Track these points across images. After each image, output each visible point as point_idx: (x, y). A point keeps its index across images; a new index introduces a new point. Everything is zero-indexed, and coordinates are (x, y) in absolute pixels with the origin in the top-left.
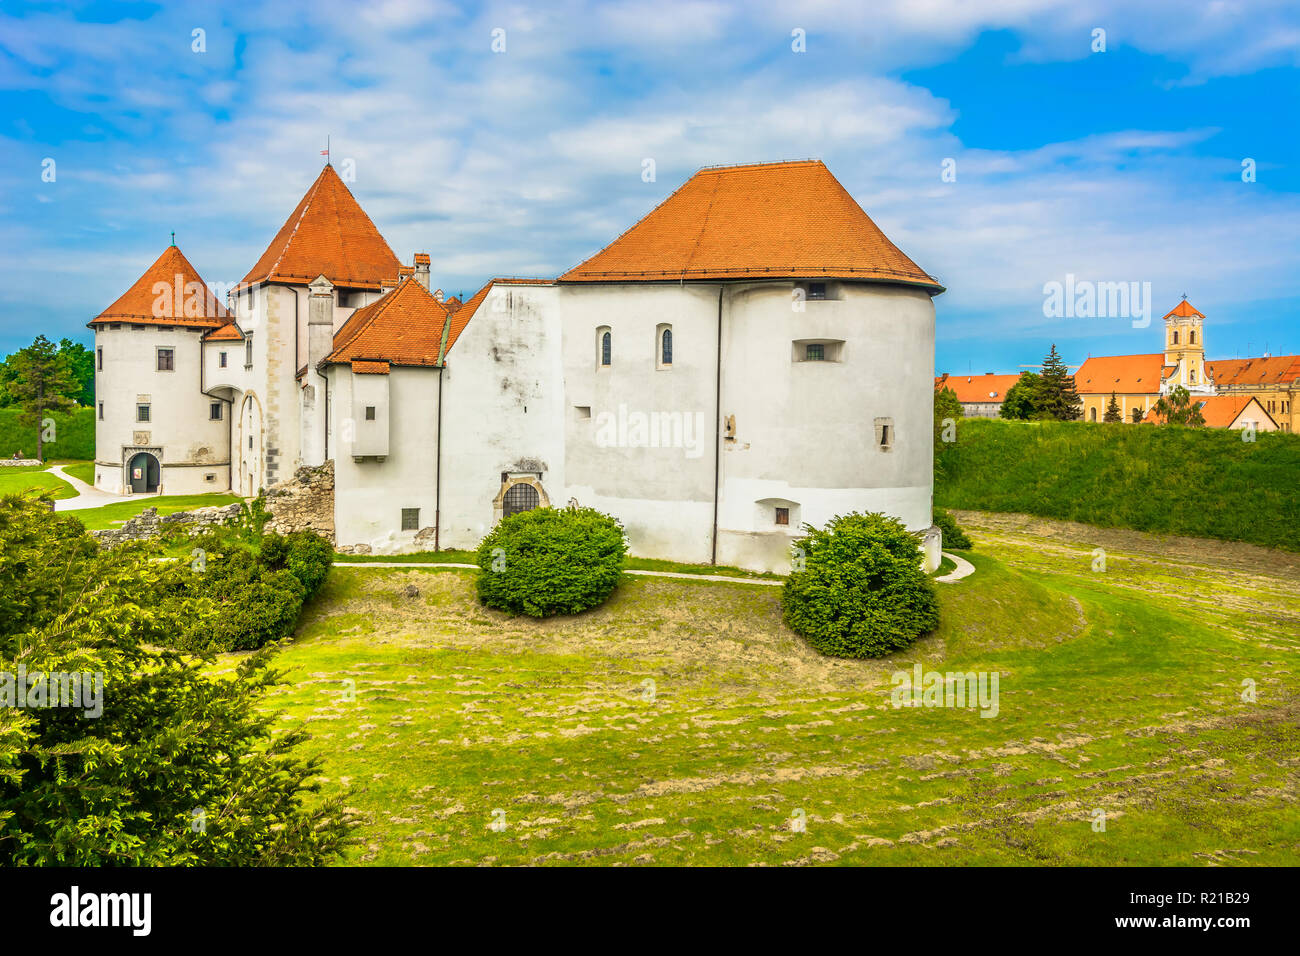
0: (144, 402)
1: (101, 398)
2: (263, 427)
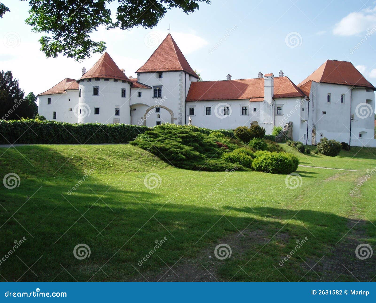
0: (117, 108)
1: (97, 106)
2: (175, 117)
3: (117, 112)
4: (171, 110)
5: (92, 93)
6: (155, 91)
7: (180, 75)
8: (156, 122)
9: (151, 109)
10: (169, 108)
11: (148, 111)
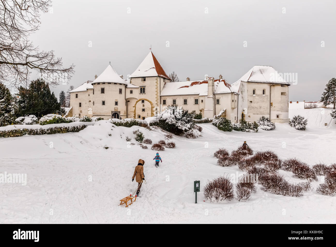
0: (116, 101)
1: (103, 100)
2: (153, 106)
3: (116, 103)
4: (151, 102)
5: (100, 92)
6: (141, 90)
7: (156, 79)
8: (142, 109)
9: (139, 101)
10: (150, 100)
11: (137, 102)
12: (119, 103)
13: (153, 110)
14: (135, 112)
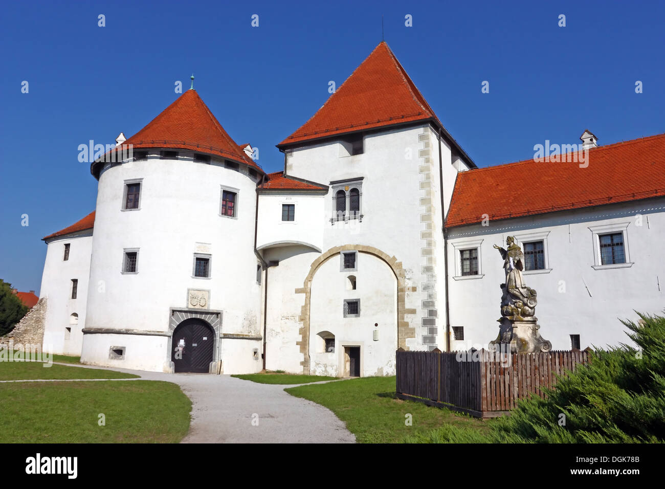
0: (203, 252)
1: (132, 245)
2: (409, 284)
3: (202, 266)
4: (394, 258)
6: (341, 199)
8: (343, 303)
9: (328, 258)
10: (389, 252)
11: (317, 265)
12: (213, 266)
13: (408, 306)
14: (304, 316)
